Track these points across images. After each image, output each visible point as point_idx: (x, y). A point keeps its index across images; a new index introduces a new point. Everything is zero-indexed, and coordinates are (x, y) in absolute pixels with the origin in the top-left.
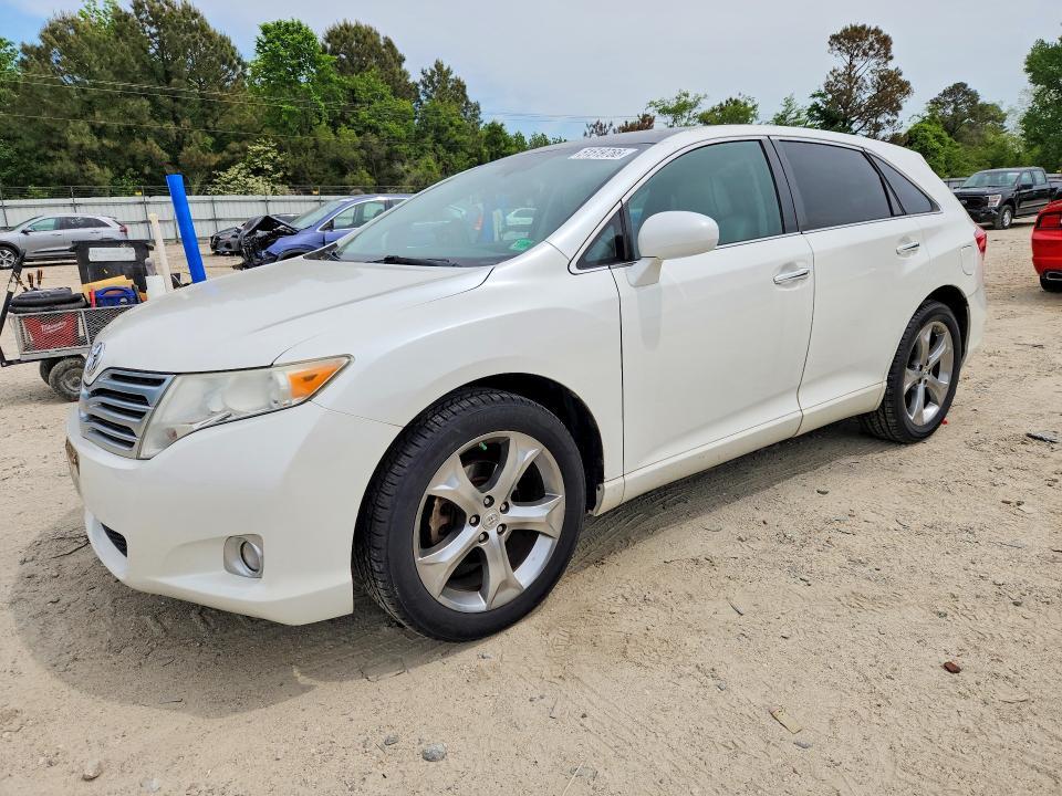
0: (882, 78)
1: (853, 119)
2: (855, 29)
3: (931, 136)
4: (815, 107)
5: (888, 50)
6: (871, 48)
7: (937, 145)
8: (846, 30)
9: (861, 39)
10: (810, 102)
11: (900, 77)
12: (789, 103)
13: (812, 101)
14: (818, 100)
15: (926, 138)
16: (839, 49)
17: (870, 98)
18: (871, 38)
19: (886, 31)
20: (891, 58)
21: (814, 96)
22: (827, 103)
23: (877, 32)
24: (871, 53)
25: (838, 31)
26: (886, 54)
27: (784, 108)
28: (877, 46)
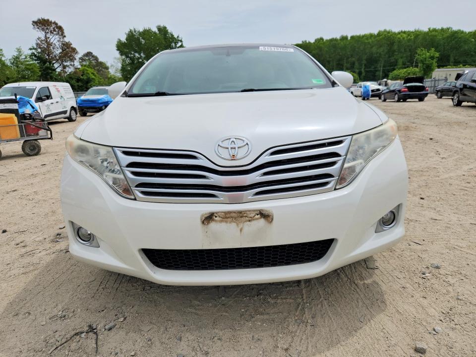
0: (64, 45)
1: (54, 62)
2: (44, 20)
3: (90, 73)
4: (33, 54)
5: (63, 33)
6: (54, 30)
7: (93, 77)
8: (39, 20)
9: (48, 25)
10: (30, 52)
11: (71, 46)
12: (19, 50)
13: (31, 51)
14: (34, 51)
15: (88, 74)
16: (38, 28)
17: (60, 53)
18: (54, 26)
19: (59, 24)
20: (65, 36)
21: (31, 49)
22: (39, 53)
23: (55, 23)
24: (55, 33)
25: (36, 20)
26: (62, 34)
27: (17, 53)
28: (57, 30)
